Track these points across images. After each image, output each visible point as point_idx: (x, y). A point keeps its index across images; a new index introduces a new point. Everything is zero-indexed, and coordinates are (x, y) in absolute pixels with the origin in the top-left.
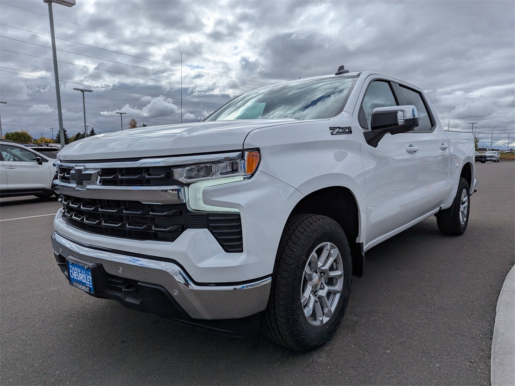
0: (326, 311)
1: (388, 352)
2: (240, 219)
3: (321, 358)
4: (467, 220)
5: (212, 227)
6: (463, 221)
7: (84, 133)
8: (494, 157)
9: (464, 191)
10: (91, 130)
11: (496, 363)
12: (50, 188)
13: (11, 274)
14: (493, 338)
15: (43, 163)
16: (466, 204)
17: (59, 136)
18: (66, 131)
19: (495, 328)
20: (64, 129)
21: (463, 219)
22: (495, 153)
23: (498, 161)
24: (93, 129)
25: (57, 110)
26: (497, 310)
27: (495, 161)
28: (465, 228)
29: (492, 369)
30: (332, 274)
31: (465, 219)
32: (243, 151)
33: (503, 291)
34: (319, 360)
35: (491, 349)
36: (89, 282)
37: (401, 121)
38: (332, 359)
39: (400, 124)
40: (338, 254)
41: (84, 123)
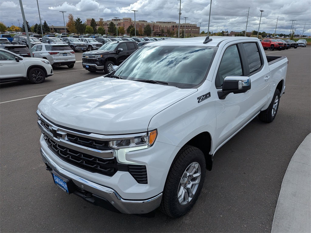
0: (190, 195)
1: (221, 216)
2: (146, 168)
3: (187, 220)
4: (276, 113)
5: (130, 171)
6: (274, 114)
7: (40, 24)
8: (303, 43)
9: (277, 97)
10: (44, 22)
11: (275, 225)
12: (26, 76)
13: (16, 152)
14: (276, 207)
15: (19, 61)
16: (277, 104)
17: (24, 26)
18: (28, 23)
19: (278, 199)
20: (26, 21)
21: (274, 113)
22: (304, 41)
23: (305, 47)
24: (45, 21)
25: (20, 6)
26: (282, 186)
27: (303, 47)
28: (274, 118)
29: (272, 228)
30: (195, 176)
31: (275, 112)
32: (147, 132)
33: (288, 170)
34: (186, 222)
35: (274, 215)
36: (66, 187)
37: (240, 87)
38: (192, 221)
39: (239, 89)
40: (199, 166)
41: (39, 15)
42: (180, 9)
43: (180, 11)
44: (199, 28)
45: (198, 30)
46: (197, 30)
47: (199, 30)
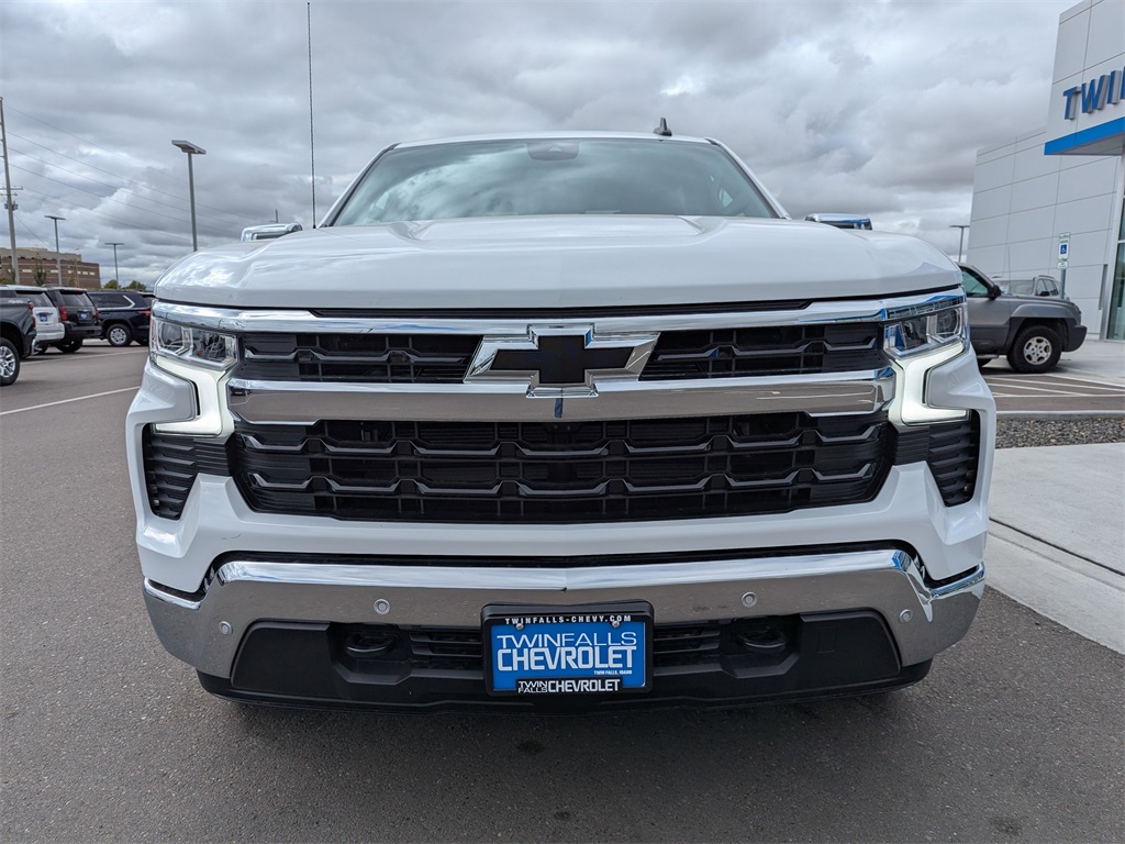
42: (9, 189)
43: (9, 195)
44: (95, 267)
45: (92, 274)
46: (89, 276)
47: (97, 276)
